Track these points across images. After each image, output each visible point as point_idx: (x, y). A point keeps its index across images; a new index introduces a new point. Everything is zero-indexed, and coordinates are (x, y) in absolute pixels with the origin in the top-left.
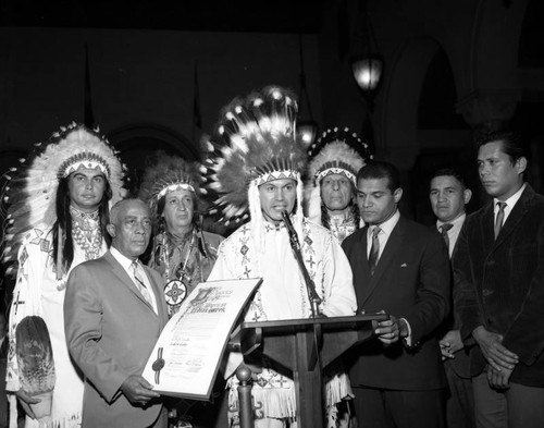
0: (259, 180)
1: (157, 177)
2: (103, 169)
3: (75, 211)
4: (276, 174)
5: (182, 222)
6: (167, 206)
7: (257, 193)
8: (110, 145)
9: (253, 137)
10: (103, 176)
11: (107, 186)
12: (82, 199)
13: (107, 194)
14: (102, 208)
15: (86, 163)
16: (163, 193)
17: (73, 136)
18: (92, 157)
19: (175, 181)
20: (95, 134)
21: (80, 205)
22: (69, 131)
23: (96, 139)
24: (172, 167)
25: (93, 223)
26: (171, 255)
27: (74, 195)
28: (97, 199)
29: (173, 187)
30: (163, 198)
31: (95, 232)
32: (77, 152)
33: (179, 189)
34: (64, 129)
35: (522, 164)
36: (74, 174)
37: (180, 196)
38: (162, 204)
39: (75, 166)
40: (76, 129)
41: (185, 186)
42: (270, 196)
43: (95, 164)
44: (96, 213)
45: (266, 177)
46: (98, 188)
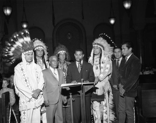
0: (25, 53)
1: (58, 49)
2: (43, 49)
3: (37, 58)
4: (30, 51)
5: (63, 59)
6: (60, 55)
7: (24, 56)
8: (43, 43)
9: (23, 42)
10: (43, 50)
11: (44, 52)
12: (39, 55)
13: (44, 54)
14: (43, 57)
15: (39, 47)
16: (59, 53)
17: (36, 41)
18: (41, 46)
19: (62, 50)
20: (40, 40)
21: (38, 56)
22: (35, 40)
23: (41, 42)
24: (61, 47)
25: (41, 60)
26: (61, 66)
27: (37, 54)
28: (42, 55)
29: (61, 52)
30: (59, 54)
31: (42, 62)
32: (37, 45)
33: (62, 52)
34: (33, 40)
35: (131, 49)
36: (37, 50)
37: (63, 53)
38: (59, 55)
39: (37, 48)
40: (36, 40)
41: (64, 51)
42: (28, 57)
43: (41, 48)
44: (42, 58)
45: (27, 52)
46: (42, 53)
